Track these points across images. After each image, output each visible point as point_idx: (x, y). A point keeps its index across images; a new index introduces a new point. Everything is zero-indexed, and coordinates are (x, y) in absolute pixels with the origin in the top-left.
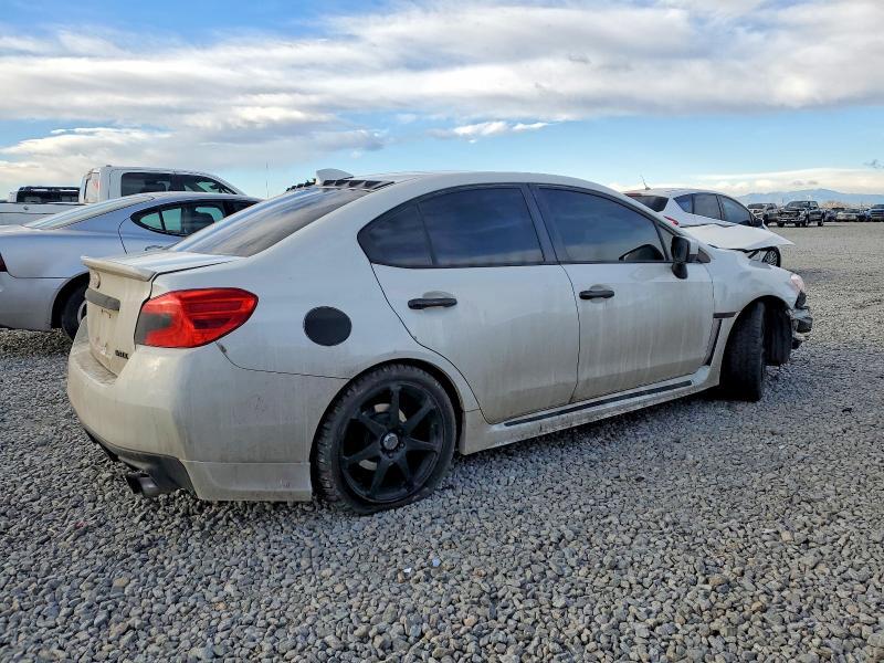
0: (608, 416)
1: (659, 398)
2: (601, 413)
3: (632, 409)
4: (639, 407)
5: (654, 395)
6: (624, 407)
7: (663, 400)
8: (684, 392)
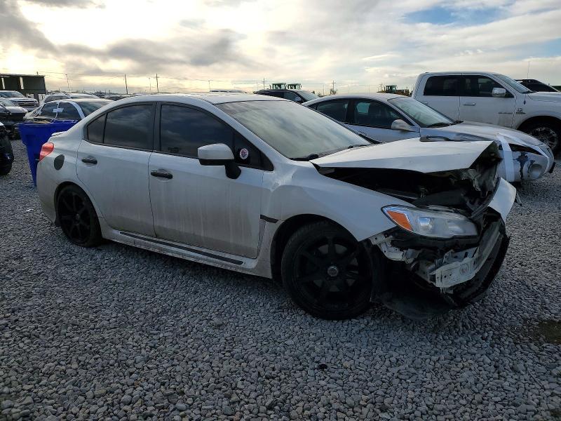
0: (170, 254)
1: (210, 261)
2: (168, 251)
3: (187, 258)
4: (192, 259)
5: (205, 257)
6: (182, 254)
7: (211, 264)
8: (231, 267)
